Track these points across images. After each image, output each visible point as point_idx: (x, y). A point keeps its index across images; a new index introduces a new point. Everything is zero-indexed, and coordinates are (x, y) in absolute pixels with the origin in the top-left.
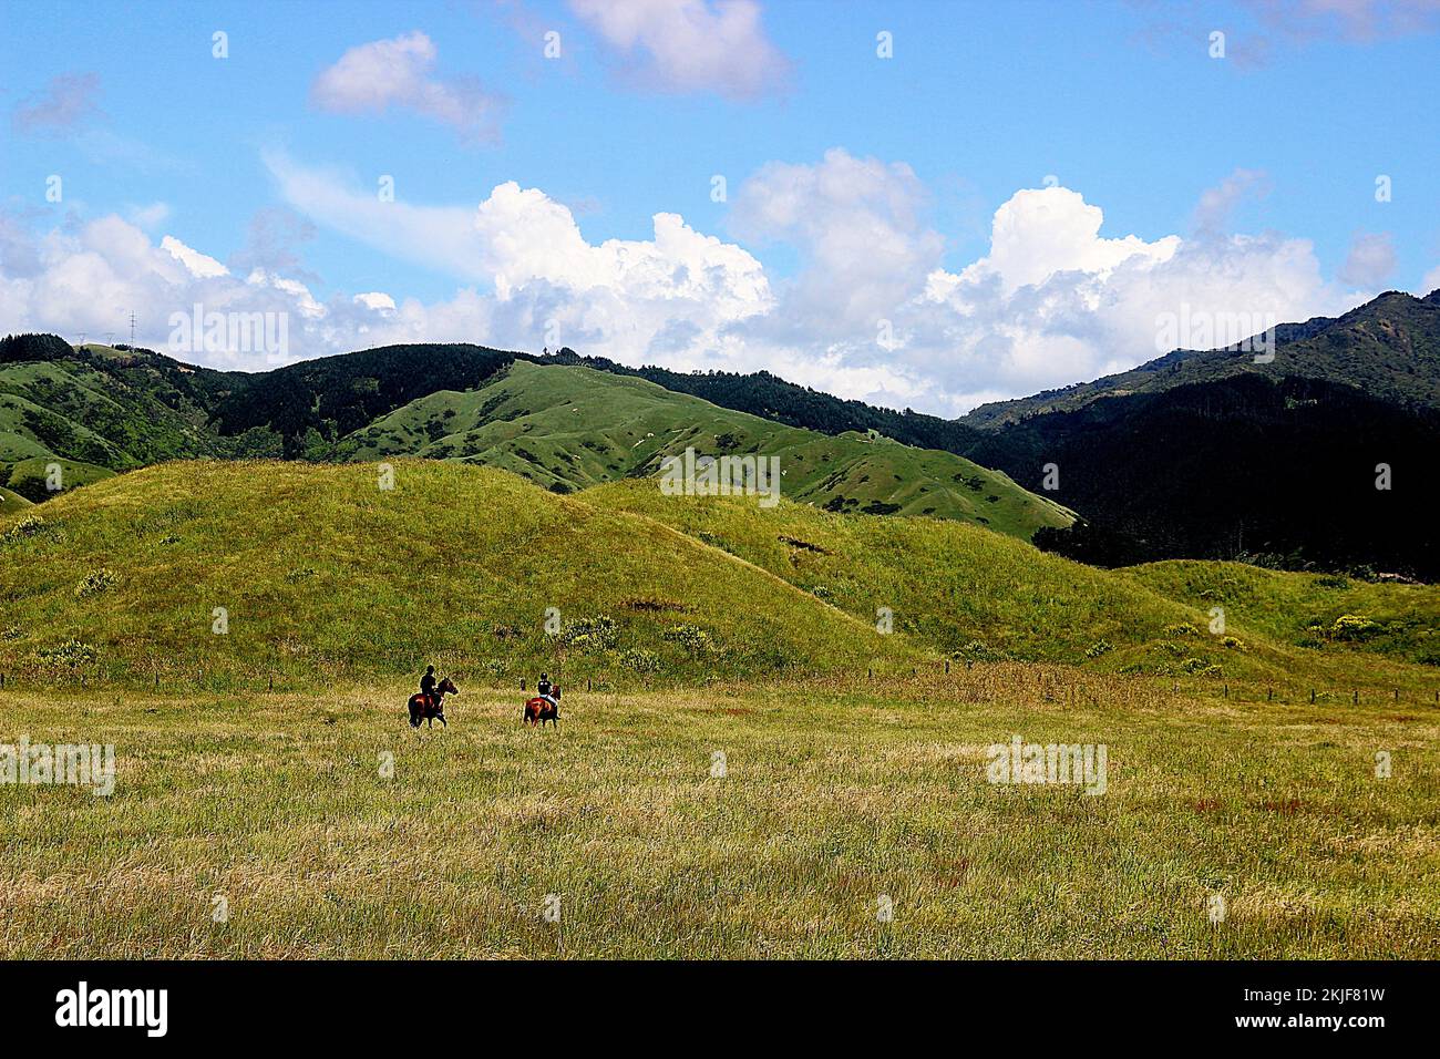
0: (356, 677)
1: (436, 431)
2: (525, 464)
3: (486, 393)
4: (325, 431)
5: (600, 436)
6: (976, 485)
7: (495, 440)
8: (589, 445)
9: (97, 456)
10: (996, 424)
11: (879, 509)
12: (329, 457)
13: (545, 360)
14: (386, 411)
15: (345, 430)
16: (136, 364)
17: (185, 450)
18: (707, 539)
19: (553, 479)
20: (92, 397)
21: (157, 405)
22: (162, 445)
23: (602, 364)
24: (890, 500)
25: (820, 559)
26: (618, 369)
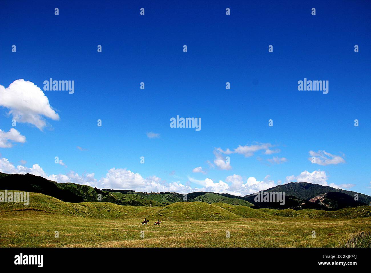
0: (193, 220)
1: (200, 199)
2: (207, 202)
3: (204, 196)
4: (191, 199)
5: (213, 199)
6: (245, 202)
7: (205, 199)
8: (212, 200)
9: (172, 202)
10: (247, 197)
11: (237, 205)
12: (191, 202)
13: (209, 193)
14: (196, 197)
15: (192, 199)
16: (175, 194)
17: (179, 201)
18: (222, 208)
19: (209, 203)
20: (172, 197)
21: (177, 197)
22: (178, 200)
23: (213, 193)
24: (238, 204)
25: (232, 209)
26: (215, 193)
